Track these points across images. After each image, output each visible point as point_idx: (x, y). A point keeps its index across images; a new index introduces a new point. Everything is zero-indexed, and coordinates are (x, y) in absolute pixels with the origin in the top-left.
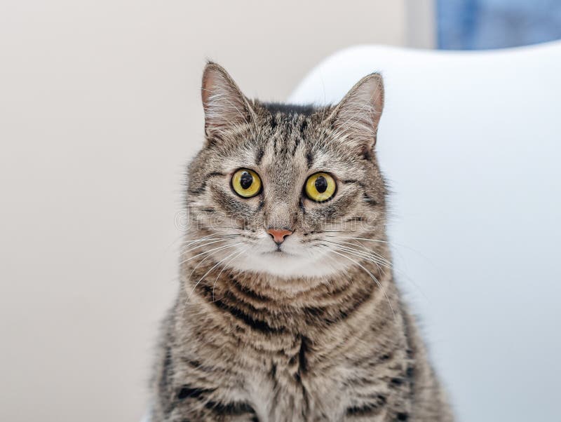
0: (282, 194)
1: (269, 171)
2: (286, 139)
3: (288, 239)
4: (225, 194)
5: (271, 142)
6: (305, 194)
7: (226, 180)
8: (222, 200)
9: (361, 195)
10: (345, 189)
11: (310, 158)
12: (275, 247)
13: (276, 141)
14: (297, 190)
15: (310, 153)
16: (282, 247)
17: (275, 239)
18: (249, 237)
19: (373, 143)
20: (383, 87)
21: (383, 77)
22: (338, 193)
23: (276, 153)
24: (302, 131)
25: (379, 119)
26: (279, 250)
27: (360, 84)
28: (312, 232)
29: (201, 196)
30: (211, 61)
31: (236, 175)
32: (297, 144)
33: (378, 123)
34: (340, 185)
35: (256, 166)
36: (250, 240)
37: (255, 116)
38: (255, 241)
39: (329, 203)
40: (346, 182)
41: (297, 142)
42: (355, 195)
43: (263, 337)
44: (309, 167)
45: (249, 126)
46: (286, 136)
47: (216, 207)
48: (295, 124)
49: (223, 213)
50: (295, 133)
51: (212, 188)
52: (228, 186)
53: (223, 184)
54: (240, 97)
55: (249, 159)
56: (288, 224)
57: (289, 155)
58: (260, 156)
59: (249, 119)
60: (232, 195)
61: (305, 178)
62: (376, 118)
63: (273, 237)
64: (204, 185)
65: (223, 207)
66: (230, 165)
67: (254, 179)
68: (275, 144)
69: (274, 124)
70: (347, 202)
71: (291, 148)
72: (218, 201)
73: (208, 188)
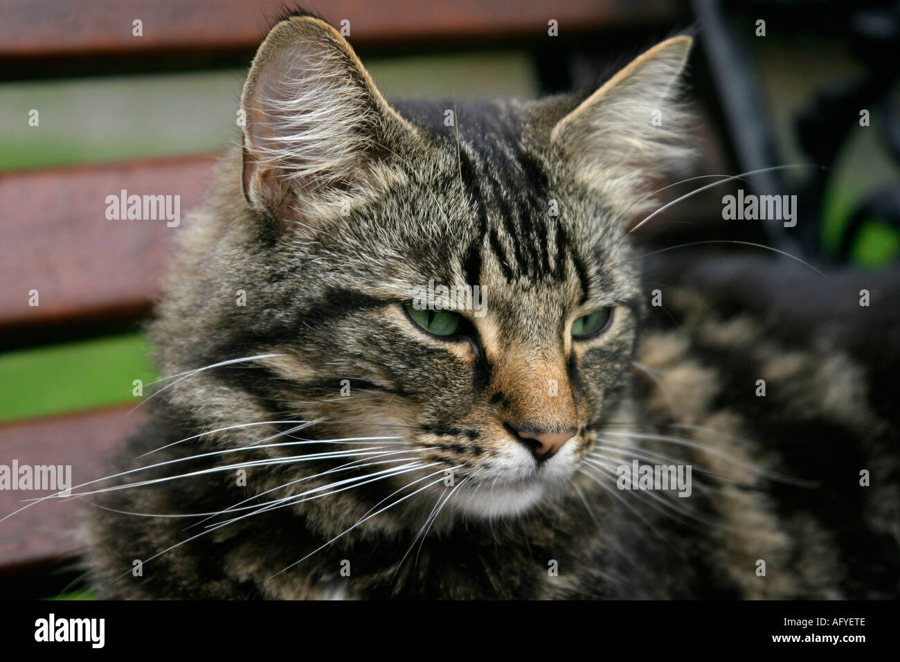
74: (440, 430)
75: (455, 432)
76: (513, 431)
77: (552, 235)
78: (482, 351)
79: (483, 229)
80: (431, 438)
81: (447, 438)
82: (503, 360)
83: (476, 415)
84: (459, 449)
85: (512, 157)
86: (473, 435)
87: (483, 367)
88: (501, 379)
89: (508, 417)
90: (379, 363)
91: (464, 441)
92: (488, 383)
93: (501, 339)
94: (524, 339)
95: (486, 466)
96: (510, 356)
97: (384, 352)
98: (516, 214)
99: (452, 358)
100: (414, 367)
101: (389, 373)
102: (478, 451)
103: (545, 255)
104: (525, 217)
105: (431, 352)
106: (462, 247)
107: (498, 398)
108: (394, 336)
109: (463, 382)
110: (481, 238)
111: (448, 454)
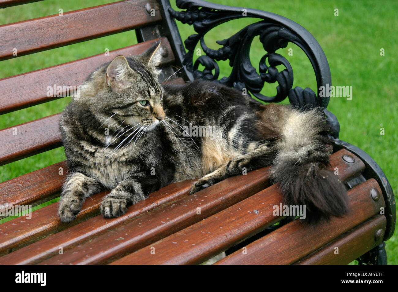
74: (146, 120)
75: (148, 120)
76: (157, 118)
77: (156, 84)
78: (151, 106)
79: (148, 86)
80: (146, 121)
81: (148, 121)
82: (154, 107)
83: (151, 117)
84: (149, 122)
85: (145, 71)
86: (151, 120)
87: (151, 109)
88: (154, 110)
89: (156, 116)
90: (137, 112)
91: (150, 121)
92: (152, 111)
93: (153, 104)
94: (157, 103)
95: (153, 124)
96: (155, 106)
97: (137, 110)
98: (151, 82)
99: (147, 109)
100: (142, 112)
101: (138, 113)
102: (152, 122)
103: (156, 88)
104: (152, 82)
105: (144, 109)
106: (147, 90)
107: (154, 113)
108: (139, 107)
109: (149, 112)
110: (148, 87)
111: (148, 123)
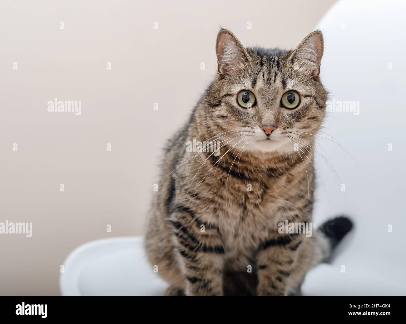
0: (269, 105)
1: (260, 92)
2: (269, 73)
3: (274, 132)
4: (233, 107)
5: (261, 74)
6: (282, 105)
7: (234, 98)
8: (232, 110)
9: (314, 104)
10: (305, 101)
11: (284, 83)
12: (265, 136)
13: (264, 74)
14: (277, 102)
15: (284, 80)
16: (271, 137)
17: (266, 132)
18: (250, 132)
19: (318, 72)
20: (323, 39)
21: (323, 33)
22: (301, 103)
23: (264, 81)
24: (278, 67)
25: (321, 58)
26: (268, 139)
27: (309, 37)
28: (288, 128)
29: (218, 108)
30: (222, 28)
31: (240, 94)
32: (276, 76)
33: (320, 61)
34: (303, 98)
35: (252, 89)
36: (251, 134)
37: (250, 59)
38: (253, 134)
39: (297, 109)
40: (306, 96)
41: (276, 74)
42: (311, 104)
43: (239, 181)
44: (284, 89)
45: (246, 64)
46: (270, 71)
47: (229, 115)
48: (274, 63)
49: (233, 118)
50: (275, 69)
51: (226, 103)
52: (235, 101)
53: (232, 101)
54: (241, 48)
55: (248, 84)
56: (274, 124)
57: (272, 82)
58: (254, 83)
59: (247, 60)
60: (238, 107)
61: (282, 95)
62: (319, 58)
63: (265, 131)
64: (220, 102)
65: (233, 114)
66: (236, 89)
67: (251, 97)
68: (264, 76)
69: (262, 64)
70: (307, 108)
71: (273, 78)
72: (229, 112)
73: (223, 104)
